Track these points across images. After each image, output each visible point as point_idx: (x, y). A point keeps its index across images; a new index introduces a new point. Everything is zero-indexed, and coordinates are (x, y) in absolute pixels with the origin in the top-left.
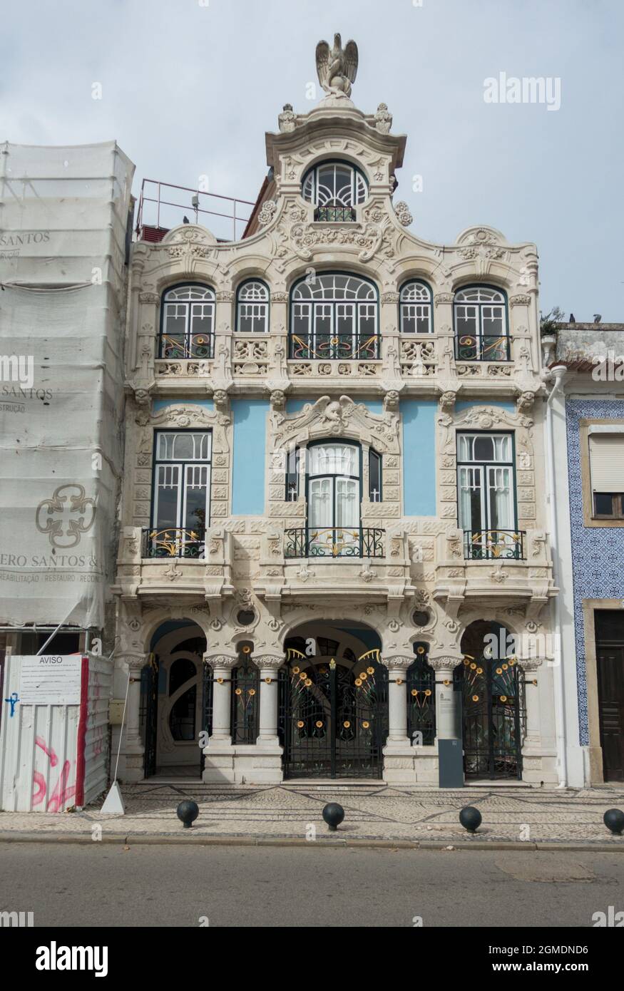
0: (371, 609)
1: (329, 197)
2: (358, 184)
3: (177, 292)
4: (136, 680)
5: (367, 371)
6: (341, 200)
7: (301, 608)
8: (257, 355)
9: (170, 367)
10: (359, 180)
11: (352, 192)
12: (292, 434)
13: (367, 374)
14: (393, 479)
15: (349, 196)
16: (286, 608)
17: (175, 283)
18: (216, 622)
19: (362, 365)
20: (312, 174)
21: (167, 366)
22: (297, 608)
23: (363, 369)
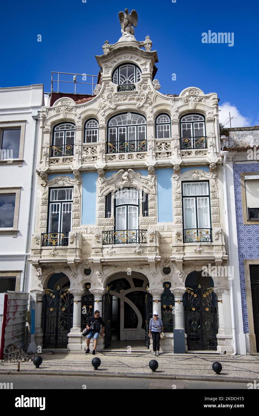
0: (143, 267)
1: (125, 80)
2: (137, 73)
3: (60, 127)
4: (40, 302)
5: (141, 157)
6: (130, 81)
7: (111, 267)
8: (93, 152)
9: (55, 160)
10: (138, 71)
11: (135, 77)
12: (108, 187)
13: (141, 158)
14: (153, 206)
15: (133, 78)
16: (105, 267)
17: (59, 123)
18: (74, 274)
19: (138, 154)
20: (117, 70)
21: (54, 160)
22: (109, 267)
23: (139, 156)
